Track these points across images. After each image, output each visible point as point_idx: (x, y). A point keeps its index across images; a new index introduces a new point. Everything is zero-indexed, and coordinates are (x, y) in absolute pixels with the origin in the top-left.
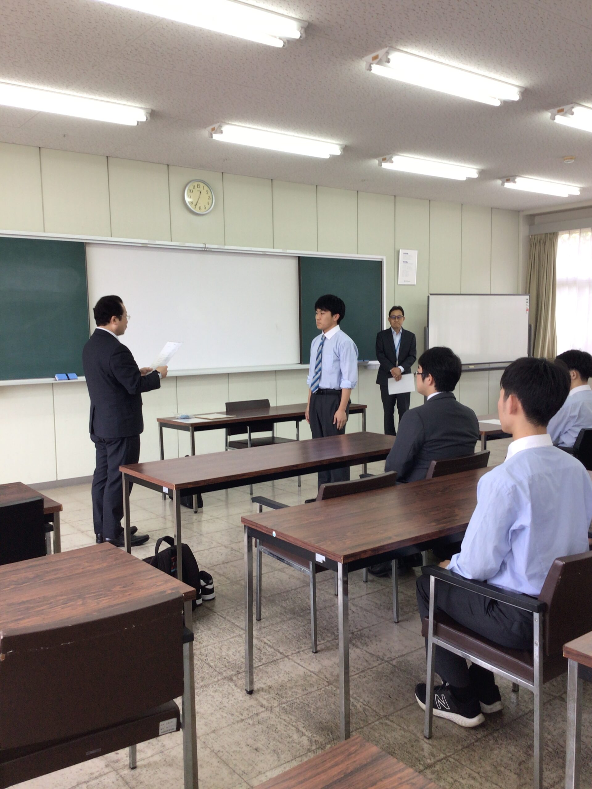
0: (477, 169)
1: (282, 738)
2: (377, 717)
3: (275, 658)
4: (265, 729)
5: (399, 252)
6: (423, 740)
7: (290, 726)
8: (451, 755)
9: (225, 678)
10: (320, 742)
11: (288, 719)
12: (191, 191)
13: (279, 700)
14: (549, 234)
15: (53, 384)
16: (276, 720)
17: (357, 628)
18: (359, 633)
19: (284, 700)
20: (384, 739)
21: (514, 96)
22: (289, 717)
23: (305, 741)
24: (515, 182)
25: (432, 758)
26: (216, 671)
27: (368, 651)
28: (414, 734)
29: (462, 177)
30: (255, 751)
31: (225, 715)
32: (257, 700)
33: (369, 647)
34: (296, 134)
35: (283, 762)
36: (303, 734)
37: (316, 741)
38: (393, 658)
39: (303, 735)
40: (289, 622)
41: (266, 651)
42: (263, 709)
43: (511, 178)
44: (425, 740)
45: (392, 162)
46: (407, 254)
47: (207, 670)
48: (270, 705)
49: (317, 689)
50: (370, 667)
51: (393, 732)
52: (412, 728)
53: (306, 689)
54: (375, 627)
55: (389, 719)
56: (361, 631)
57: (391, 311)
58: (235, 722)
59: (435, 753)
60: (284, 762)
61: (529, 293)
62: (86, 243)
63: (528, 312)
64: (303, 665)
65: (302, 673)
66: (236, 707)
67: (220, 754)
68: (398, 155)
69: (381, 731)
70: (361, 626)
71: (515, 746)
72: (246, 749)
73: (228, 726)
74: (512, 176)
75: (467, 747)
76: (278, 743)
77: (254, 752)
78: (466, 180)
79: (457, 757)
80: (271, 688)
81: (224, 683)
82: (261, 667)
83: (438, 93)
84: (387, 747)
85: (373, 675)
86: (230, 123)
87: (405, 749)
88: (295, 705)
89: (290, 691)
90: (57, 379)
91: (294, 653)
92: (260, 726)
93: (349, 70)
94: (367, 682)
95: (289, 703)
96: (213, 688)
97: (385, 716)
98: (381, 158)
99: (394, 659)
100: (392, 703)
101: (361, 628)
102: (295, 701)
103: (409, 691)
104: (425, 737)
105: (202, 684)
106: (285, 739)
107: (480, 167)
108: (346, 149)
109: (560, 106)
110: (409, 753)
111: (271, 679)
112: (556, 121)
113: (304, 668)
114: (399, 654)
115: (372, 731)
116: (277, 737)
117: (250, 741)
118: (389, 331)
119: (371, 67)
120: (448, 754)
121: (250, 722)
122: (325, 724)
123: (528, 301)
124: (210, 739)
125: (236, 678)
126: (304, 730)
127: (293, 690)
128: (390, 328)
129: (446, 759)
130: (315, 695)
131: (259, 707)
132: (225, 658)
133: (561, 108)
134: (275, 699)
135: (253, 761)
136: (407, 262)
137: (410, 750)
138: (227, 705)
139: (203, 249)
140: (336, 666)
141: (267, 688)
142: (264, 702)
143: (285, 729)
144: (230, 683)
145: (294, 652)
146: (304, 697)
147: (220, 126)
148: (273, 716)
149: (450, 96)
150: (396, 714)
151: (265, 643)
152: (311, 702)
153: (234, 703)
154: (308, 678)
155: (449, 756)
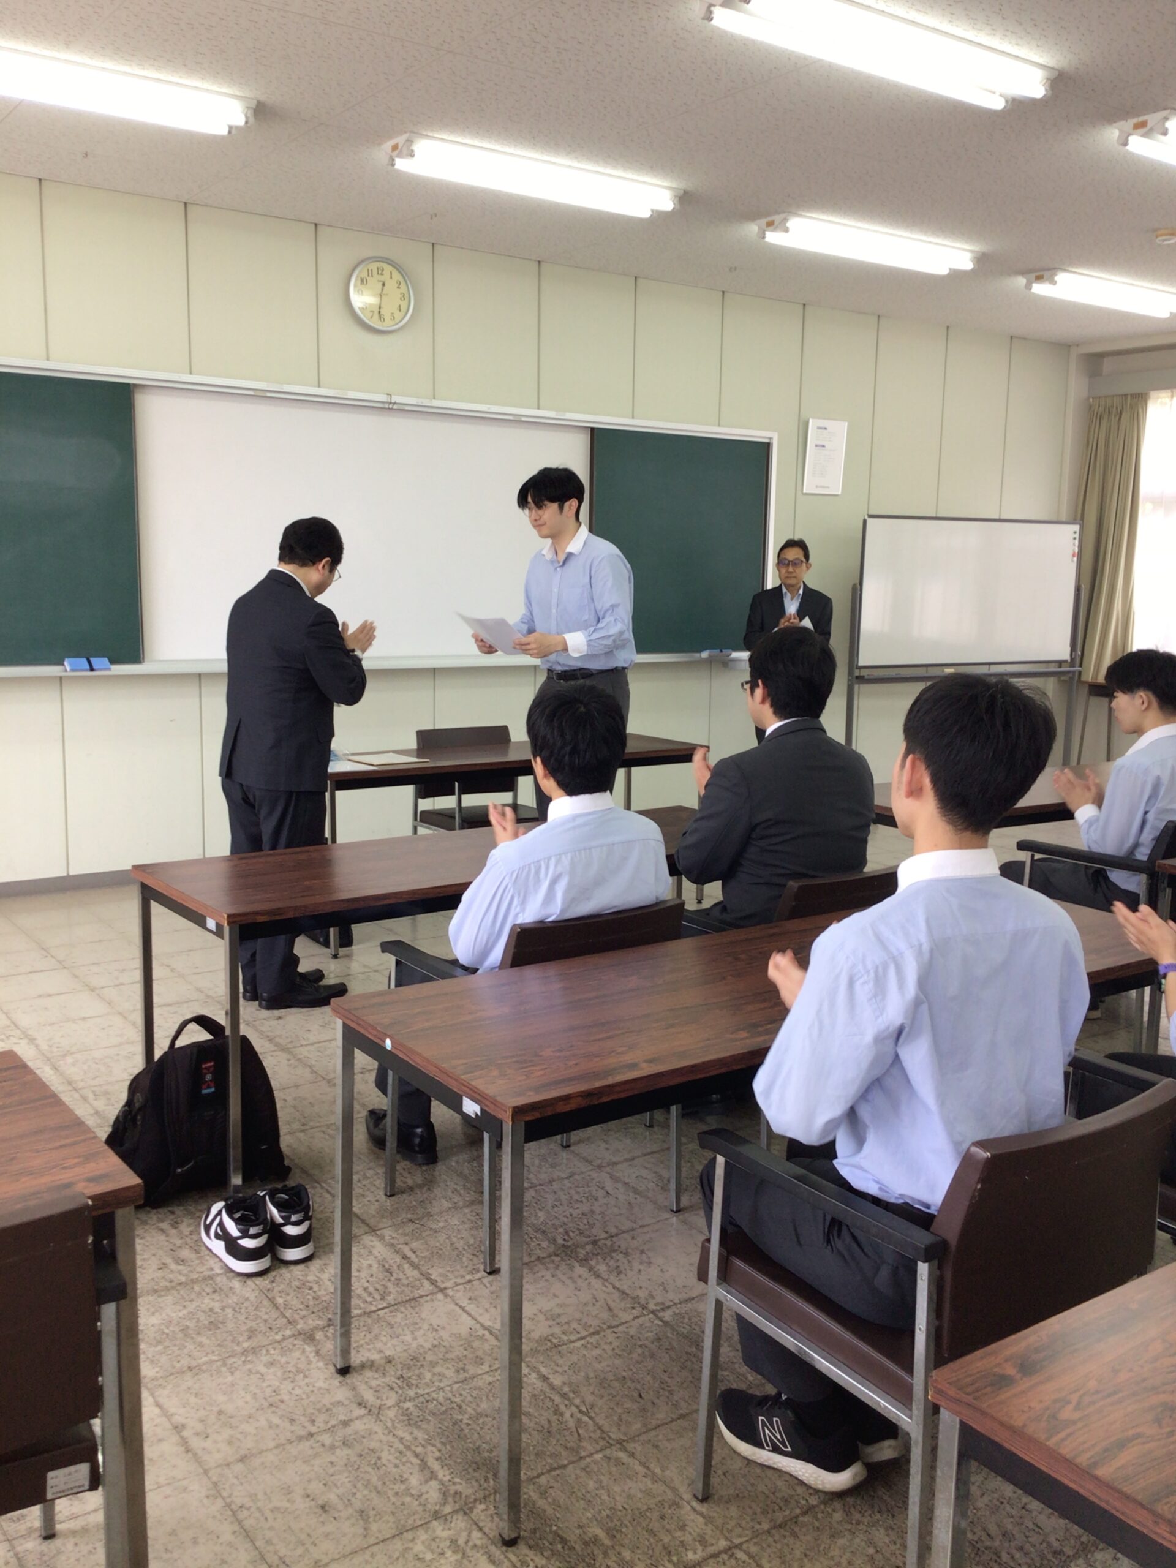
0: (972, 251)
1: (384, 1483)
2: (602, 1443)
3: (417, 1293)
4: (354, 1458)
5: (807, 424)
6: (688, 1503)
7: (409, 1454)
8: (741, 1544)
9: (300, 1334)
10: (464, 1496)
11: (408, 1437)
12: (363, 281)
13: (400, 1392)
14: (1129, 397)
15: (61, 678)
16: (384, 1438)
17: (607, 1232)
18: (609, 1243)
19: (411, 1393)
20: (605, 1497)
21: (1034, 87)
22: (411, 1433)
23: (433, 1492)
24: (1054, 283)
25: (700, 1548)
26: (284, 1316)
27: (617, 1285)
28: (674, 1490)
29: (941, 269)
30: (319, 1511)
31: (276, 1420)
32: (354, 1389)
33: (622, 1276)
34: (575, 164)
35: (372, 1541)
36: (433, 1476)
37: (456, 1493)
38: (668, 1303)
39: (431, 1479)
40: (467, 1210)
41: (401, 1276)
42: (363, 1411)
43: (1046, 274)
44: (695, 1504)
45: (787, 230)
46: (826, 429)
47: (267, 1313)
48: (379, 1402)
49: (487, 1369)
50: (615, 1323)
51: (627, 1480)
52: (672, 1473)
53: (464, 1369)
54: (645, 1230)
55: (625, 1450)
56: (614, 1239)
57: (782, 549)
58: (293, 1438)
59: (707, 1537)
60: (376, 1541)
61: (1082, 518)
62: (135, 386)
63: (1075, 559)
64: (473, 1313)
65: (464, 1331)
66: (305, 1402)
67: (242, 1515)
68: (800, 216)
69: (602, 1477)
70: (617, 1227)
71: (886, 1530)
72: (301, 1504)
73: (277, 1447)
74: (1049, 270)
75: (780, 1526)
76: (374, 1495)
77: (315, 1513)
78: (949, 274)
79: (754, 1549)
80: (390, 1362)
81: (294, 1345)
82: (381, 1313)
83: (869, 78)
84: (608, 1516)
85: (616, 1344)
86: (430, 134)
87: (644, 1524)
88: (431, 1406)
89: (429, 1371)
90: (68, 668)
91: (460, 1284)
92: (346, 1451)
93: (668, 18)
94: (599, 1359)
95: (421, 1399)
96: (268, 1357)
97: (620, 1442)
98: (764, 221)
99: (669, 1307)
100: (644, 1410)
101: (613, 1231)
102: (434, 1395)
103: (685, 1385)
104: (695, 1496)
105: (246, 1345)
106: (392, 1486)
107: (977, 247)
108: (684, 198)
109: (1139, 116)
110: (652, 1532)
111: (395, 1342)
112: (1129, 148)
113: (473, 1318)
114: (685, 1296)
115: (583, 1474)
116: (374, 1480)
117: (316, 1487)
118: (777, 592)
119: (711, 12)
120: (737, 1541)
121: (327, 1439)
122: (486, 1454)
123: (1077, 536)
124: (231, 1476)
125: (322, 1337)
126: (436, 1466)
127: (437, 1370)
128: (781, 586)
129: (730, 1553)
130: (480, 1383)
131: (354, 1406)
132: (311, 1288)
133: (1141, 119)
134: (392, 1389)
135: (309, 1535)
136: (823, 446)
137: (655, 1525)
138: (286, 1398)
139: (386, 406)
140: (541, 1317)
141: (383, 1362)
142: (369, 1396)
143: (397, 1462)
144: (306, 1347)
145: (459, 1280)
146: (456, 1386)
147: (410, 142)
148: (378, 1428)
149: (896, 86)
150: (643, 1437)
151: (405, 1257)
152: (470, 1398)
153: (304, 1393)
154: (476, 1344)
155: (739, 1546)
